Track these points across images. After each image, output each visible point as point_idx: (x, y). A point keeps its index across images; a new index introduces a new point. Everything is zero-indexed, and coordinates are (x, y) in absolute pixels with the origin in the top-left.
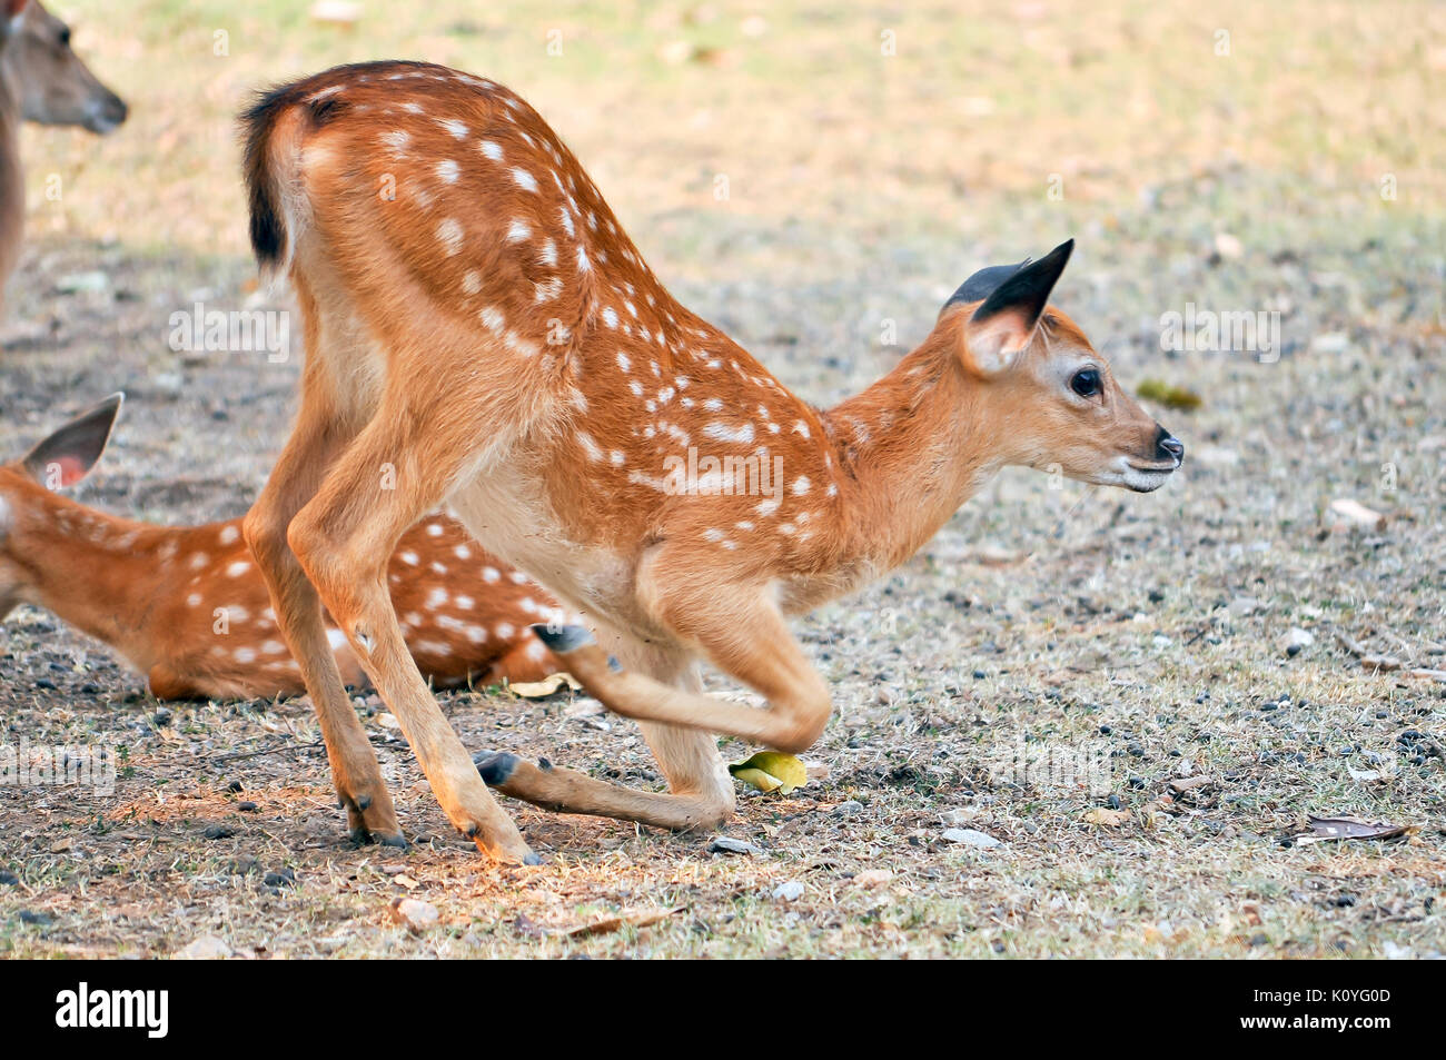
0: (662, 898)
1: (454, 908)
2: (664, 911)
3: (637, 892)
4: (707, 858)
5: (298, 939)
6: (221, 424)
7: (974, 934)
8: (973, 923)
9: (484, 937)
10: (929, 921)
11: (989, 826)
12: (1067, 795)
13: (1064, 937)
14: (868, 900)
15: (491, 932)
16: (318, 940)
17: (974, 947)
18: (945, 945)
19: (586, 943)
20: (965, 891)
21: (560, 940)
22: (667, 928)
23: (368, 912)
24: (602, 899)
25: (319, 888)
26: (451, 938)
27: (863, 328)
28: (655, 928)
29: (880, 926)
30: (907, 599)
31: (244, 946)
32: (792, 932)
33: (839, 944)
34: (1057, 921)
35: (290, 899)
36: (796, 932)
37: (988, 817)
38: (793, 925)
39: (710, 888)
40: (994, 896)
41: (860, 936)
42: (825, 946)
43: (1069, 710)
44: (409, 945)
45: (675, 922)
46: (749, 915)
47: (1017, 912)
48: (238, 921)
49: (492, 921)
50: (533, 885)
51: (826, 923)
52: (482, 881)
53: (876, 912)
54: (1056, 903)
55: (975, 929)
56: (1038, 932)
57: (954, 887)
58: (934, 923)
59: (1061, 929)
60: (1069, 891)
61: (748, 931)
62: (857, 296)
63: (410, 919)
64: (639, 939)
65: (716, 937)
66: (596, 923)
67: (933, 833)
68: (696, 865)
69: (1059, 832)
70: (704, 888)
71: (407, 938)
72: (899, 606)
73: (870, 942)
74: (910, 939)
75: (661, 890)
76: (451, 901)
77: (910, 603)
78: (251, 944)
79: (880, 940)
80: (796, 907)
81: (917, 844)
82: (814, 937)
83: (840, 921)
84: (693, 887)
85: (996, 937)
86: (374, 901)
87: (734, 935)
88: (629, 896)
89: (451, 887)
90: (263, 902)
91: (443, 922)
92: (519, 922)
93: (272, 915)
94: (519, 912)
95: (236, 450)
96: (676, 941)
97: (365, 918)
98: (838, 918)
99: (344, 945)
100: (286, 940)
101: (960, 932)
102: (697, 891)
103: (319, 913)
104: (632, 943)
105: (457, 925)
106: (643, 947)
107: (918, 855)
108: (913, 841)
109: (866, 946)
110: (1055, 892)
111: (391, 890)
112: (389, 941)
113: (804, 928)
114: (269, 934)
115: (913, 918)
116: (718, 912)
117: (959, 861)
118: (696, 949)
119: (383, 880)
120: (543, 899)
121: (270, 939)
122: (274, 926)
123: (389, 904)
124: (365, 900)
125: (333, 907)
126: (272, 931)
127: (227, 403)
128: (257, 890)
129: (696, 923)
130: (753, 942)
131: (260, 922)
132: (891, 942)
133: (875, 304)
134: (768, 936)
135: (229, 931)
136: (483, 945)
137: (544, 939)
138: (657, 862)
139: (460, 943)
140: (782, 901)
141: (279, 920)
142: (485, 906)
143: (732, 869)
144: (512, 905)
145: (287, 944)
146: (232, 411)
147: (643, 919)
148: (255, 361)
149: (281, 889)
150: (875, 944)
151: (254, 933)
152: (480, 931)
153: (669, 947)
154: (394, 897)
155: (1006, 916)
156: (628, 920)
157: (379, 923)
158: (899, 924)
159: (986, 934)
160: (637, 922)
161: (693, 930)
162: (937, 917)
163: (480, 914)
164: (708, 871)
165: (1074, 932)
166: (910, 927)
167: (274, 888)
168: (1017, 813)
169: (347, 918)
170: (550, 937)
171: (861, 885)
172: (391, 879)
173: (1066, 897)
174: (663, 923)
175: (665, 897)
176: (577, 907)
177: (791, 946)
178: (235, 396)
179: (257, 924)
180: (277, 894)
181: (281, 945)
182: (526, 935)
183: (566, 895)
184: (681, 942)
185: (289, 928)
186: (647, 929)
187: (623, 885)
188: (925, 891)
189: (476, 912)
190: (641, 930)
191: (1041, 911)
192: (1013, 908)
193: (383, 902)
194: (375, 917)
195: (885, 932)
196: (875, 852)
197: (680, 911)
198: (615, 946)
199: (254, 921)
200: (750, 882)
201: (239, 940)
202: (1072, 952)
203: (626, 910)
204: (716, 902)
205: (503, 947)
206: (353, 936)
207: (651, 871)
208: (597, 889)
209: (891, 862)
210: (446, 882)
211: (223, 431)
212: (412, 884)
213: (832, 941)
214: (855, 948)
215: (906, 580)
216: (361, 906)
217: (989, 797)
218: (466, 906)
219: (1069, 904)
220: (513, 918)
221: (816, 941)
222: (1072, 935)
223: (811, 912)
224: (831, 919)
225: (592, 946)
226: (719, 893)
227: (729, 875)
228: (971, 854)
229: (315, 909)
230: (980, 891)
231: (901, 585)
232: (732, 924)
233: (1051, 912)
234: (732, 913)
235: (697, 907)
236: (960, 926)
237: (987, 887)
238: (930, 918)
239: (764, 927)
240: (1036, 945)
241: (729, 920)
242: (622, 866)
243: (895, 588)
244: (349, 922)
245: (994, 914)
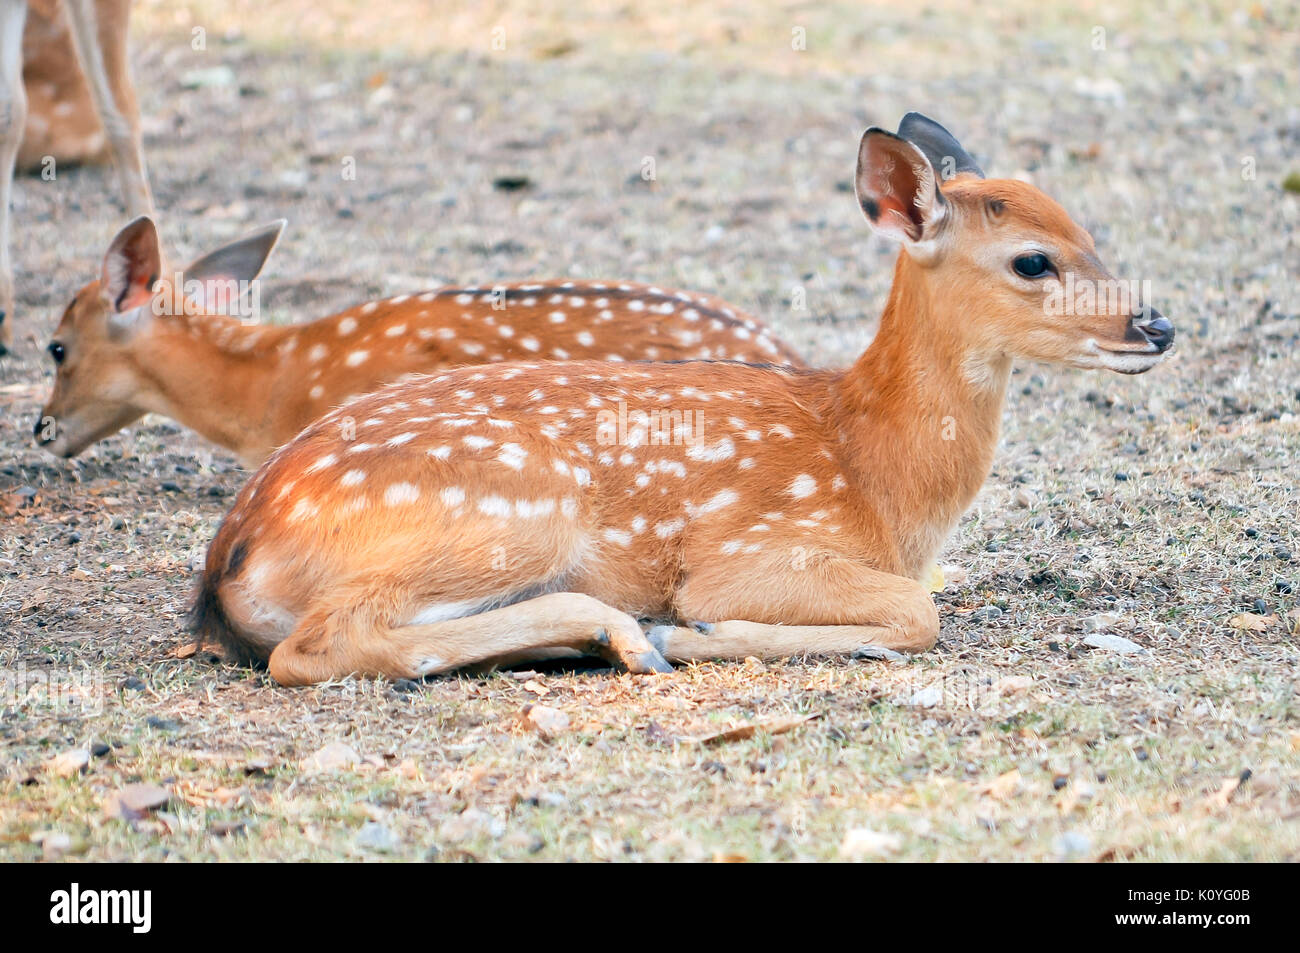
0: (796, 705)
1: (585, 715)
2: (798, 718)
3: (771, 699)
4: (842, 664)
5: (427, 746)
6: (347, 222)
7: (1116, 742)
8: (1115, 730)
9: (618, 745)
10: (1070, 729)
11: (1132, 632)
12: (1212, 600)
13: (1209, 744)
14: (1008, 707)
15: (623, 739)
16: (448, 747)
17: (1116, 755)
18: (1086, 753)
19: (719, 750)
20: (1107, 698)
21: (693, 747)
22: (802, 735)
23: (498, 719)
24: (736, 706)
25: (448, 694)
26: (582, 745)
27: (1001, 121)
28: (789, 735)
29: (1020, 733)
30: (1047, 399)
31: (372, 753)
32: (929, 740)
33: (978, 752)
34: (1201, 728)
35: (420, 705)
36: (933, 739)
37: (1130, 621)
38: (931, 732)
39: (845, 695)
40: (1136, 703)
41: (999, 744)
42: (963, 754)
43: (1214, 513)
44: (539, 752)
45: (810, 729)
46: (885, 722)
47: (1160, 719)
48: (367, 728)
49: (624, 728)
50: (665, 692)
51: (965, 730)
52: (613, 688)
53: (1015, 720)
54: (1201, 710)
55: (1117, 736)
56: (1181, 739)
57: (1095, 694)
58: (1075, 730)
59: (1206, 737)
60: (1214, 697)
61: (884, 739)
62: (996, 89)
63: (541, 726)
64: (774, 747)
65: (851, 745)
66: (729, 730)
67: (1074, 639)
68: (831, 672)
69: (1203, 638)
70: (840, 694)
71: (538, 745)
72: (1038, 407)
73: (1009, 750)
74: (1050, 747)
75: (796, 697)
76: (582, 708)
77: (1050, 404)
78: (380, 751)
79: (1019, 747)
80: (934, 714)
81: (1058, 650)
82: (952, 744)
83: (978, 729)
84: (828, 693)
85: (1138, 745)
86: (503, 708)
87: (870, 742)
88: (763, 703)
89: (582, 693)
90: (391, 708)
91: (574, 728)
92: (651, 729)
93: (401, 721)
94: (651, 719)
95: (363, 250)
96: (812, 750)
97: (495, 725)
98: (977, 725)
99: (474, 753)
100: (415, 747)
101: (1102, 740)
102: (832, 698)
103: (448, 720)
104: (767, 751)
105: (588, 732)
106: (778, 756)
107: (1057, 661)
108: (1054, 647)
109: (1006, 753)
110: (1199, 699)
111: (521, 696)
112: (519, 749)
113: (941, 735)
114: (398, 741)
115: (1054, 725)
116: (853, 719)
117: (1101, 666)
118: (831, 757)
119: (513, 686)
120: (675, 706)
121: (400, 745)
122: (402, 732)
123: (520, 710)
124: (495, 707)
125: (462, 713)
126: (401, 738)
127: (353, 201)
128: (386, 696)
129: (832, 730)
130: (890, 750)
131: (389, 729)
132: (1030, 750)
133: (1014, 98)
134: (905, 744)
135: (358, 737)
136: (615, 752)
137: (676, 746)
138: (791, 669)
139: (591, 750)
140: (918, 708)
141: (408, 726)
142: (616, 713)
143: (868, 676)
144: (644, 712)
145: (416, 751)
146: (359, 209)
147: (777, 727)
148: (380, 158)
149: (410, 695)
150: (1015, 752)
151: (383, 740)
152: (611, 739)
153: (804, 755)
154: (524, 703)
155: (1149, 723)
156: (762, 727)
157: (509, 730)
158: (1039, 732)
159: (1129, 741)
160: (771, 730)
161: (828, 737)
162: (1078, 725)
163: (612, 721)
164: (843, 677)
165: (1219, 740)
166: (1050, 735)
167: (403, 695)
168: (1160, 618)
169: (474, 725)
170: (682, 745)
171: (1000, 692)
172: (521, 685)
173: (1210, 704)
174: (798, 730)
175: (800, 704)
176: (710, 715)
177: (928, 753)
178: (362, 194)
179: (386, 731)
180: (406, 700)
181: (411, 752)
182: (659, 743)
183: (699, 702)
184: (816, 749)
185: (419, 735)
186: (782, 736)
187: (757, 691)
188: (1065, 698)
189: (607, 719)
190: (776, 737)
191: (1186, 718)
192: (1156, 715)
193: (513, 709)
194: (505, 723)
195: (1025, 740)
196: (1014, 658)
197: (815, 718)
198: (749, 754)
199: (383, 727)
200: (885, 688)
201: (368, 747)
202: (1217, 760)
203: (760, 717)
204: (852, 709)
205: (635, 754)
206: (483, 743)
207: (786, 677)
208: (730, 696)
209: (1031, 670)
210: (577, 689)
211: (348, 230)
212: (542, 691)
213: (970, 748)
214: (993, 756)
215: (1045, 379)
216: (490, 713)
217: (1131, 602)
218: (598, 713)
219: (1214, 711)
220: (646, 725)
221: (954, 749)
222: (1217, 742)
223: (949, 720)
224: (970, 726)
225: (725, 753)
226: (854, 700)
227: (865, 681)
228: (1112, 660)
229: (444, 716)
230: (1122, 698)
231: (1041, 384)
232: (868, 731)
233: (1195, 719)
234: (868, 721)
235: (833, 714)
236: (1101, 733)
237: (1129, 693)
238: (1071, 726)
239: (901, 735)
240: (1180, 753)
241: (865, 728)
242: (755, 673)
243: (1034, 387)
244: (479, 729)
245: (1137, 722)
